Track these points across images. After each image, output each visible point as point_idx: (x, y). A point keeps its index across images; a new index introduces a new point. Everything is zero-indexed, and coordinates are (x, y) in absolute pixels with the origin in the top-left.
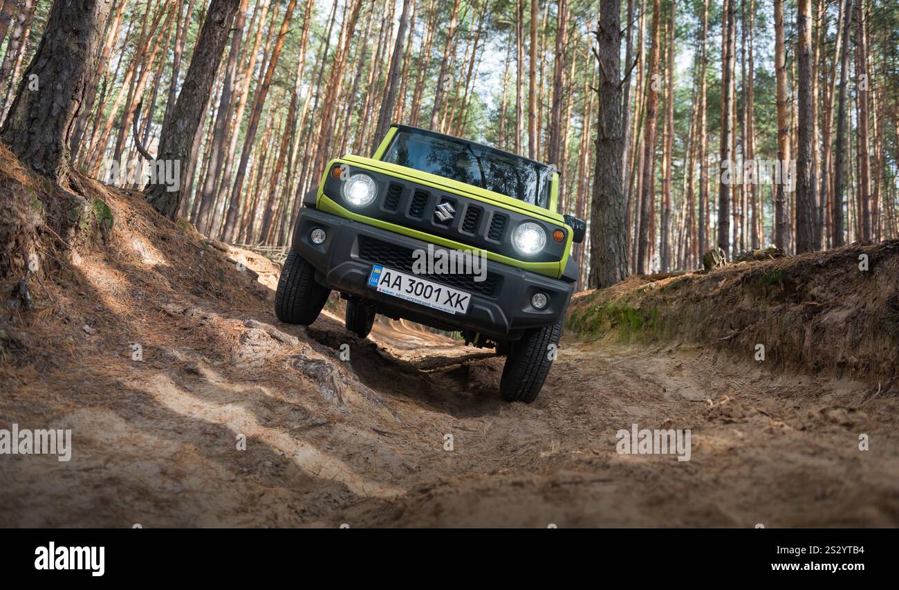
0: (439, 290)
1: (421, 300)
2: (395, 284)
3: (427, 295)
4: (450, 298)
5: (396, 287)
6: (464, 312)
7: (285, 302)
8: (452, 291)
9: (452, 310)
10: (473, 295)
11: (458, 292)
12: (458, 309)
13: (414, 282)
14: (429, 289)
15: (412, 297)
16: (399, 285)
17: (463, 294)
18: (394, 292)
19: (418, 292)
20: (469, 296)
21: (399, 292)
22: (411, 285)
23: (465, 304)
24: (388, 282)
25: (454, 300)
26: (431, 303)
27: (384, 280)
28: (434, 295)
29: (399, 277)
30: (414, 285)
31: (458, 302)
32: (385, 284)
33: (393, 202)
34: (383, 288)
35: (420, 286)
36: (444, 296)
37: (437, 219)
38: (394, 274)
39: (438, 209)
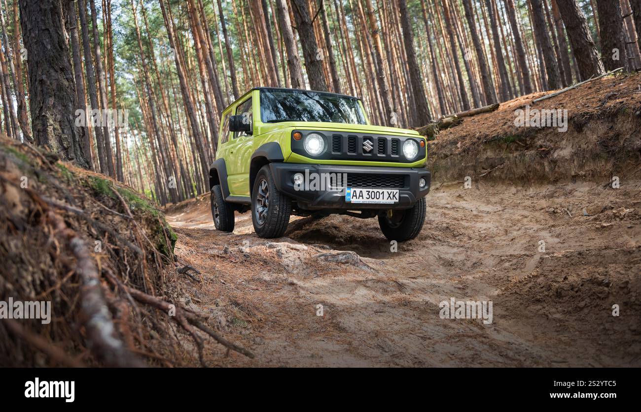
0: (383, 192)
1: (375, 201)
2: (360, 196)
3: (378, 197)
4: (389, 195)
5: (361, 198)
6: (397, 201)
7: (278, 226)
8: (389, 191)
9: (392, 201)
10: (400, 190)
11: (392, 191)
12: (395, 200)
13: (369, 192)
14: (378, 193)
15: (370, 201)
16: (362, 196)
17: (395, 191)
18: (360, 201)
19: (373, 197)
20: (398, 191)
21: (363, 200)
22: (368, 194)
23: (397, 196)
24: (356, 196)
25: (391, 196)
26: (381, 201)
27: (353, 196)
28: (381, 196)
29: (361, 191)
30: (370, 194)
31: (394, 196)
32: (355, 198)
33: (337, 147)
34: (354, 200)
35: (373, 193)
36: (386, 195)
37: (365, 151)
38: (358, 190)
39: (364, 145)
